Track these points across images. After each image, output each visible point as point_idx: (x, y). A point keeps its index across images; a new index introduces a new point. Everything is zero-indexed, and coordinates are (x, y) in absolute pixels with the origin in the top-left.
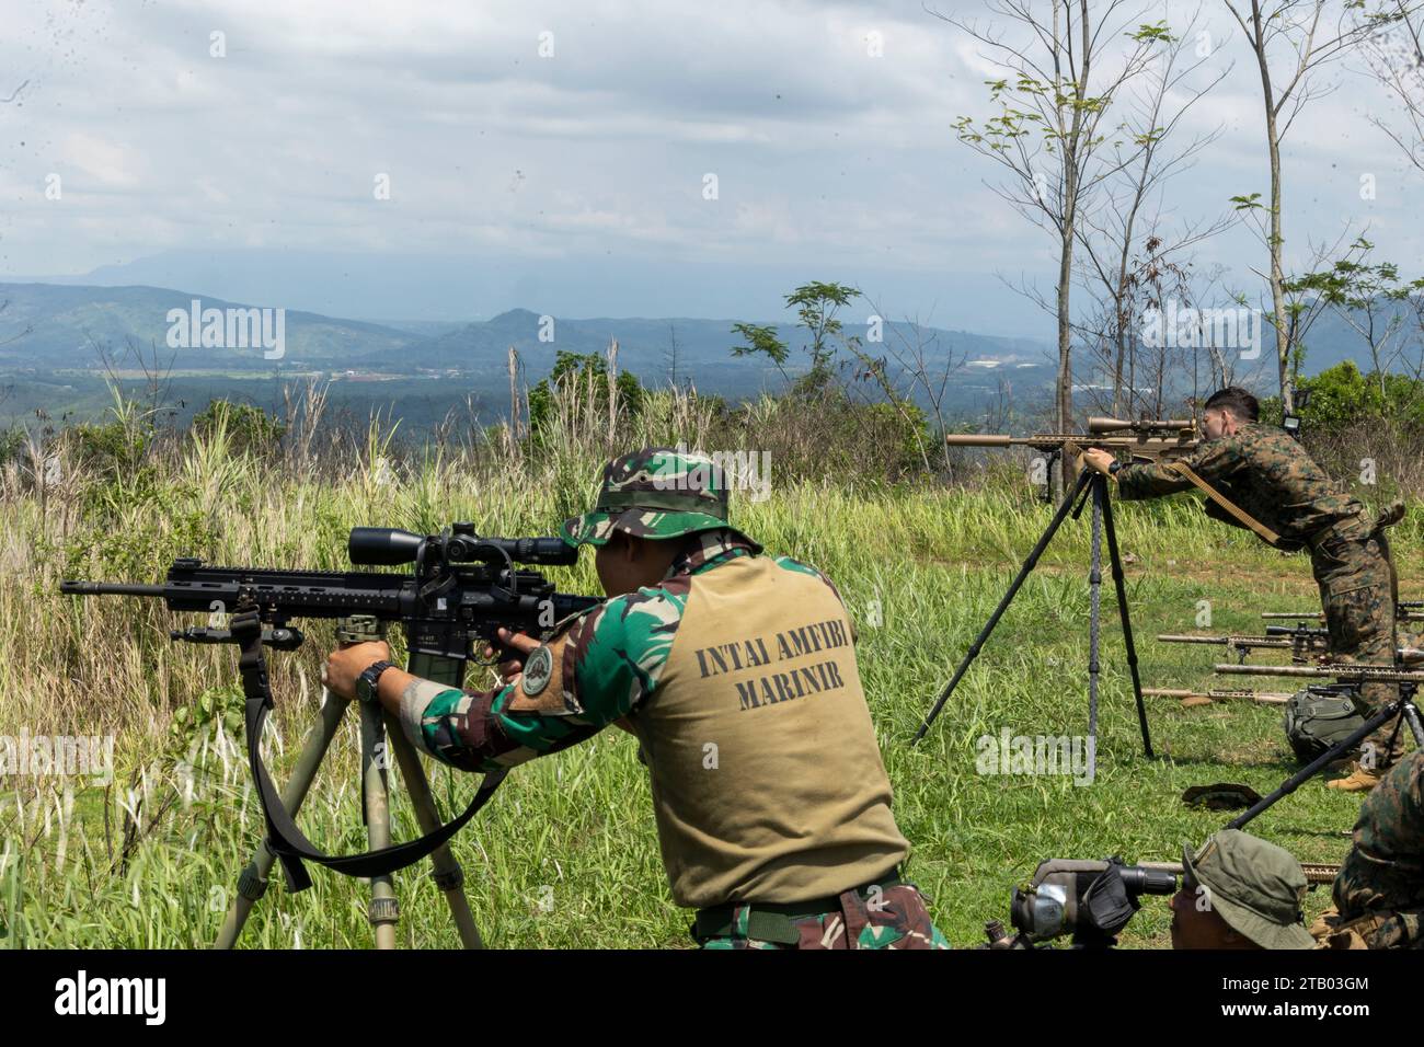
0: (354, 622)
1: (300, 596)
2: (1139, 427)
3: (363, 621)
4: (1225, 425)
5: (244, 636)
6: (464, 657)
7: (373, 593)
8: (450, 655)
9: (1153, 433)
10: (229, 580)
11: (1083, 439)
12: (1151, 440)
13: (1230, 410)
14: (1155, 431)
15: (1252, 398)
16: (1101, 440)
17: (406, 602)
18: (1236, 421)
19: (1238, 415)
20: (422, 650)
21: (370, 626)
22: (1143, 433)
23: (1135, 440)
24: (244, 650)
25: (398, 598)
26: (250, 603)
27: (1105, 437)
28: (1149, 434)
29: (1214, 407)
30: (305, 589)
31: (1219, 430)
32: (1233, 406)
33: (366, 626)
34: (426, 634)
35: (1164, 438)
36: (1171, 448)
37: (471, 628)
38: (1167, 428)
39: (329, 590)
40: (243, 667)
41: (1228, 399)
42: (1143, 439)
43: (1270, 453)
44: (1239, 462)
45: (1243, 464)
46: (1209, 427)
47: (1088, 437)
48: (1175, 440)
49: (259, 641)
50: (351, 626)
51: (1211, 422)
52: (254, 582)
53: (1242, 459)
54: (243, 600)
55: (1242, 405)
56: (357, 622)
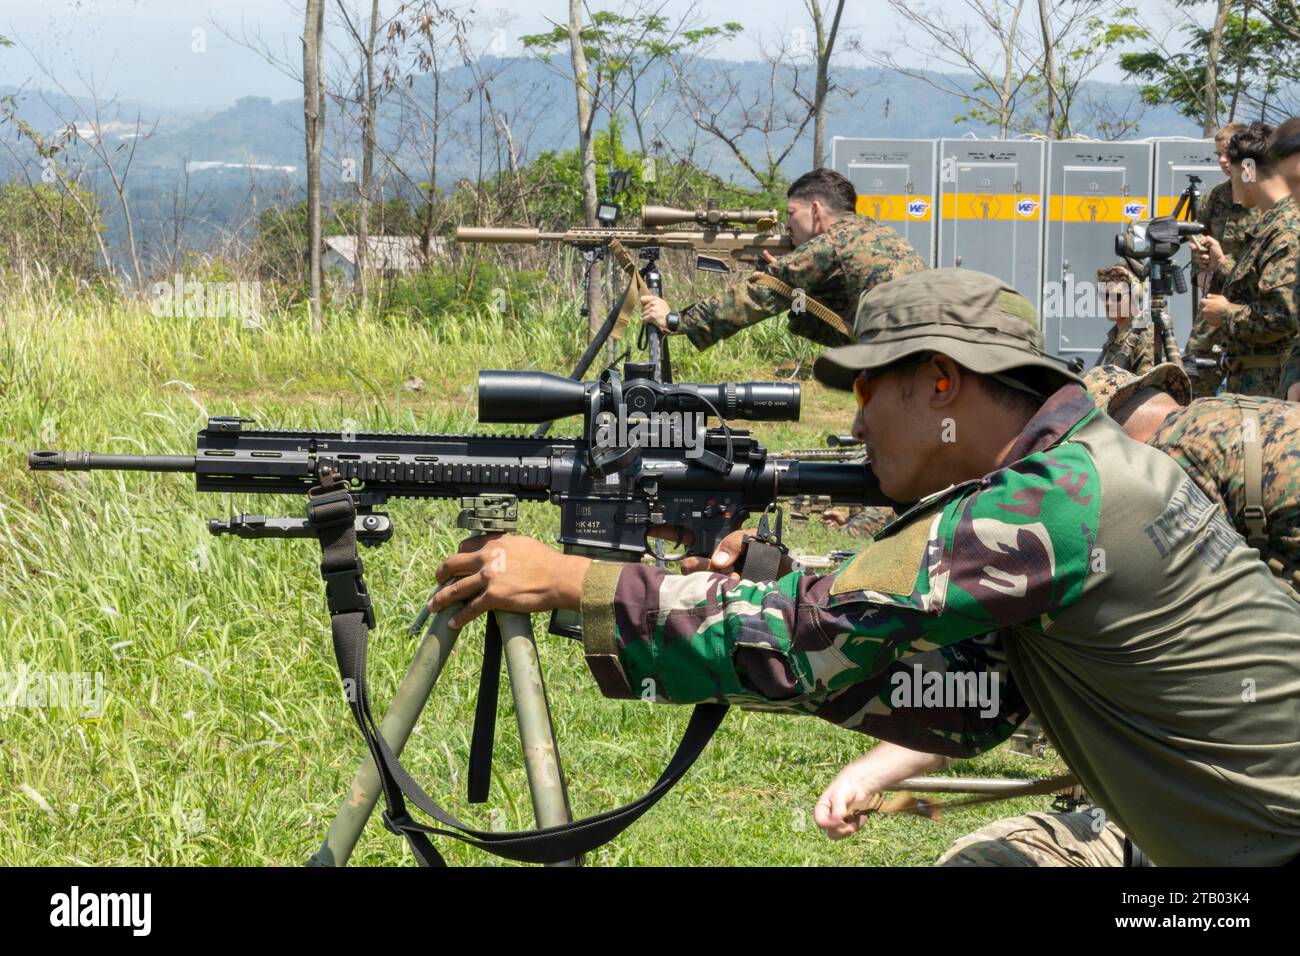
0: (487, 503)
1: (404, 467)
2: (706, 219)
3: (501, 501)
4: (817, 219)
5: (328, 528)
6: (641, 549)
7: (513, 462)
8: (622, 546)
9: (723, 227)
10: (292, 447)
11: (634, 234)
12: (720, 236)
13: (823, 200)
14: (725, 223)
15: (849, 183)
16: (658, 236)
17: (562, 474)
18: (830, 214)
19: (832, 206)
20: (581, 541)
21: (509, 509)
22: (711, 226)
23: (701, 236)
24: (325, 545)
25: (549, 469)
26: (336, 479)
27: (661, 232)
28: (719, 229)
29: (801, 195)
30: (407, 459)
31: (808, 225)
32: (827, 195)
33: (505, 508)
34: (588, 519)
35: (737, 233)
36: (746, 247)
37: (655, 509)
38: (741, 220)
39: (445, 460)
40: (327, 570)
41: (820, 186)
42: (710, 237)
43: (869, 255)
44: (832, 269)
45: (837, 272)
46: (796, 222)
47: (640, 232)
48: (751, 237)
49: (351, 534)
50: (483, 509)
51: (797, 215)
52: (329, 450)
53: (836, 264)
54: (326, 474)
55: (836, 192)
56: (492, 503)
